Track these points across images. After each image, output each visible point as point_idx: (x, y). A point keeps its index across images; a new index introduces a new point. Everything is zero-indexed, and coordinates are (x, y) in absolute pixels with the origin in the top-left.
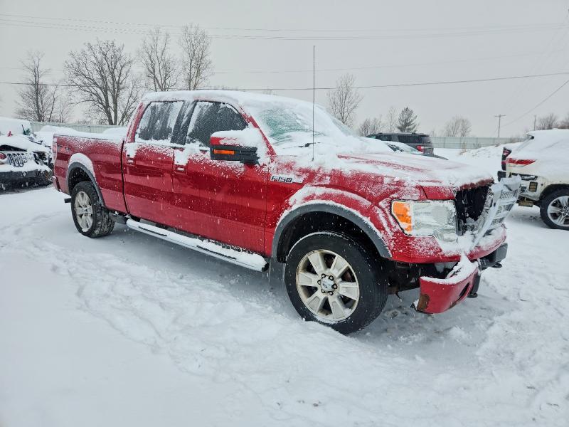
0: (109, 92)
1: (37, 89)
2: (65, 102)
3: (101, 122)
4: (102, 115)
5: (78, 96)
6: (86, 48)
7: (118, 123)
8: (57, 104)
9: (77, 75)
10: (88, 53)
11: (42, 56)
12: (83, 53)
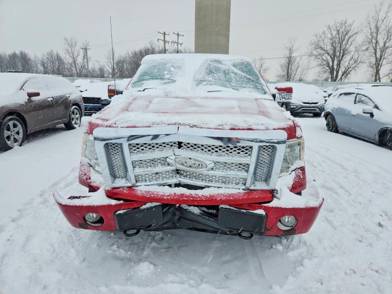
0: (336, 58)
1: (290, 61)
2: (305, 67)
3: (326, 80)
4: (327, 75)
5: (314, 62)
6: (326, 29)
7: (337, 80)
8: (299, 70)
9: (316, 48)
10: (326, 32)
11: (297, 39)
12: (324, 33)
